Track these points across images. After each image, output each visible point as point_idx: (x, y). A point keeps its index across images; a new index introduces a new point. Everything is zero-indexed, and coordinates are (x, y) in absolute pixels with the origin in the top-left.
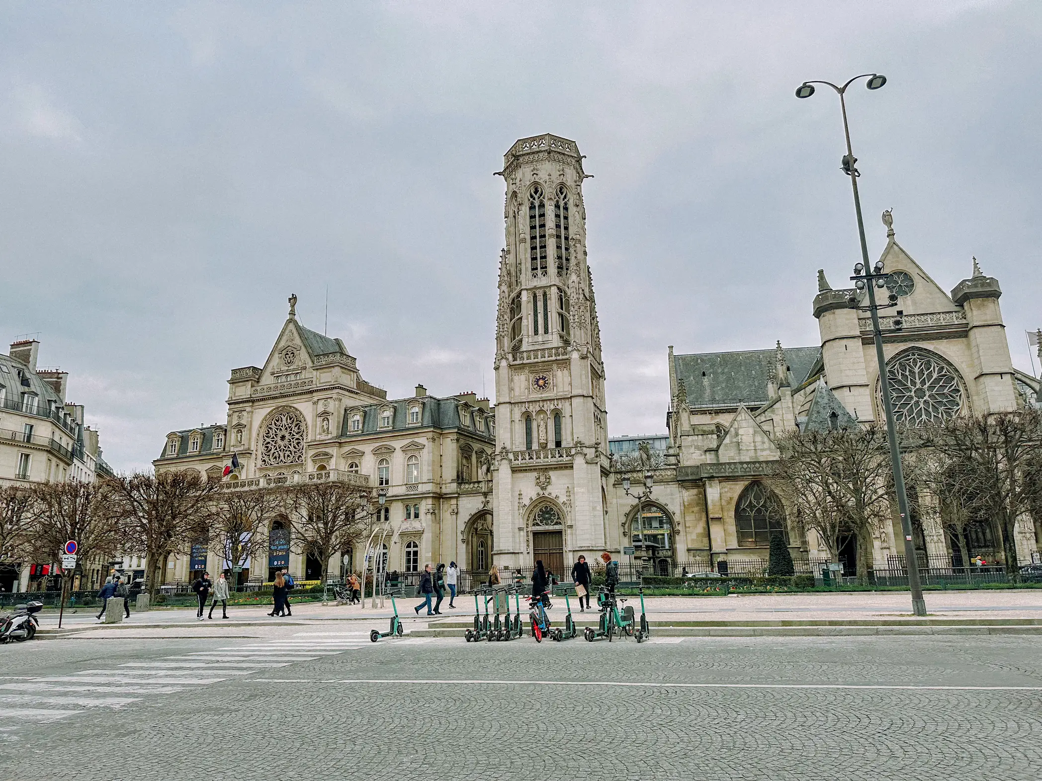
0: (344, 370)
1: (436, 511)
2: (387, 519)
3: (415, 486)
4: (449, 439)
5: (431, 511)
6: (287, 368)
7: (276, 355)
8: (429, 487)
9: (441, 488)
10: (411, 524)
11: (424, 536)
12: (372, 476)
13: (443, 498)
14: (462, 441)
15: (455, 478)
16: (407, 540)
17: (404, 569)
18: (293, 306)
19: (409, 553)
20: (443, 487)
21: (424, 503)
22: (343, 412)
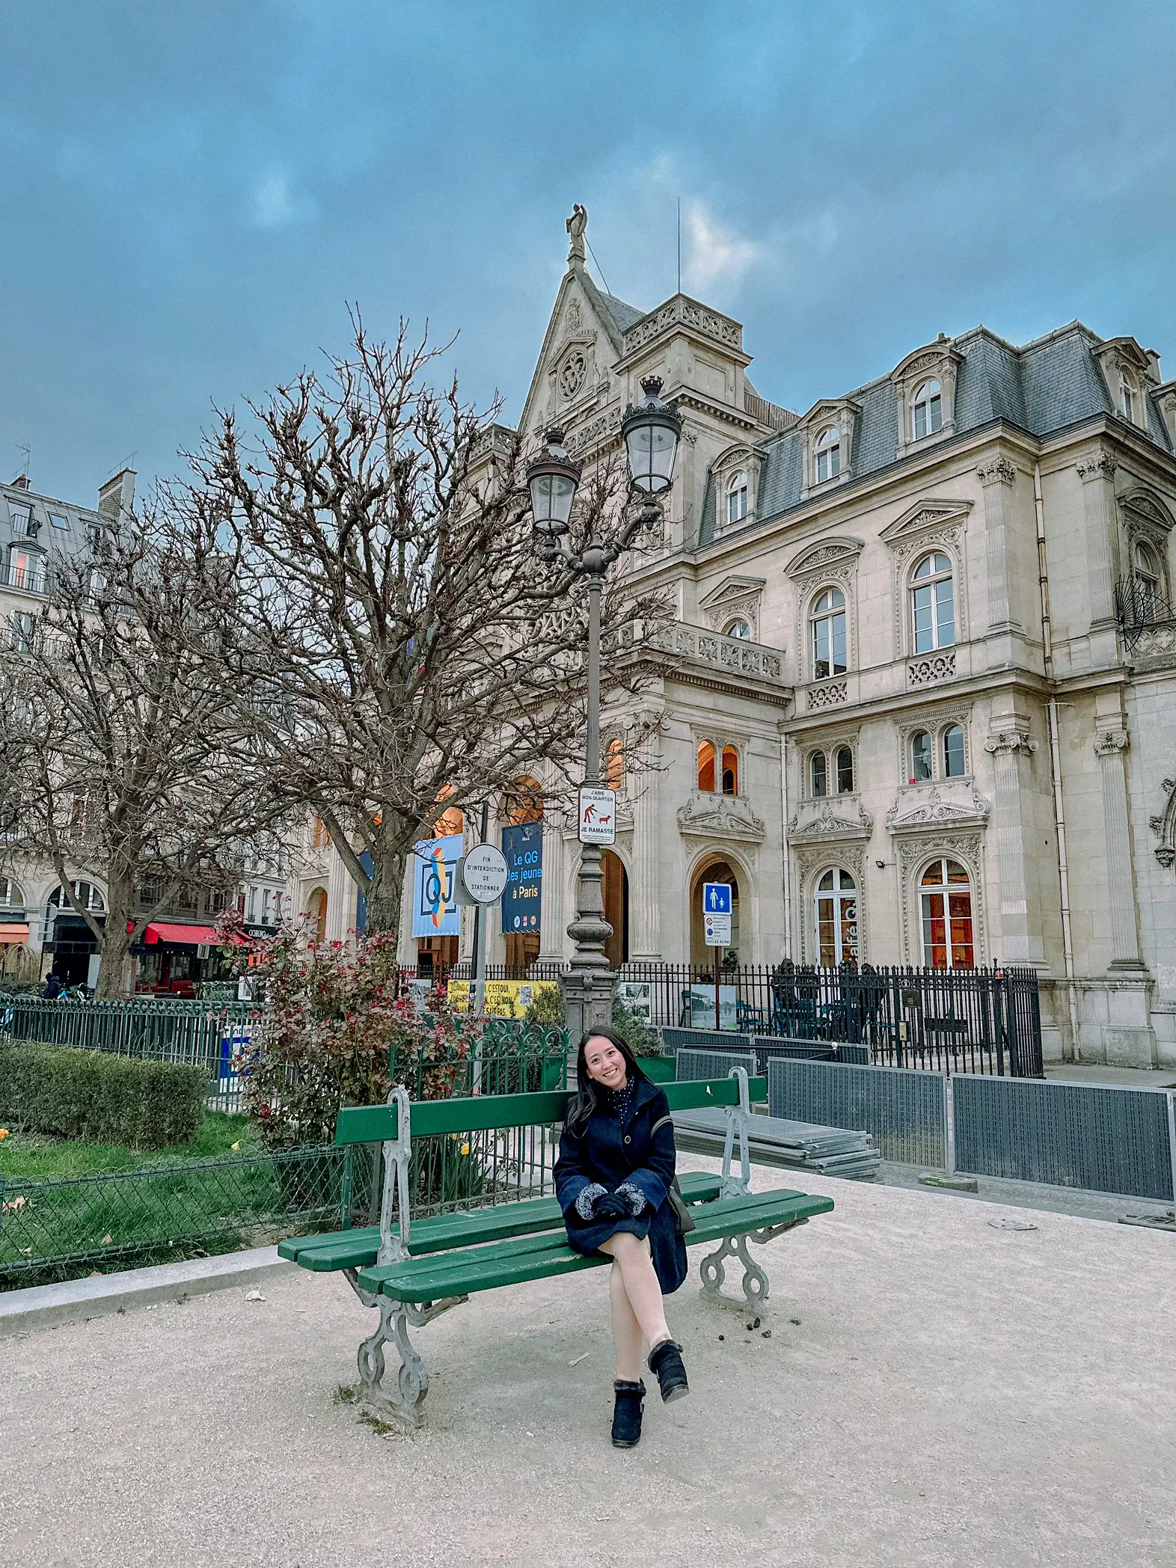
0: (701, 354)
1: (1036, 744)
2: (847, 782)
3: (944, 659)
4: (1072, 473)
5: (1015, 740)
6: (567, 405)
7: (546, 379)
8: (1002, 652)
9: (1047, 660)
10: (934, 795)
11: (992, 838)
12: (791, 653)
13: (1058, 696)
14: (1125, 483)
15: (1109, 611)
16: (923, 854)
17: (918, 960)
18: (577, 236)
19: (933, 903)
20: (1058, 654)
21: (979, 713)
22: (702, 478)
